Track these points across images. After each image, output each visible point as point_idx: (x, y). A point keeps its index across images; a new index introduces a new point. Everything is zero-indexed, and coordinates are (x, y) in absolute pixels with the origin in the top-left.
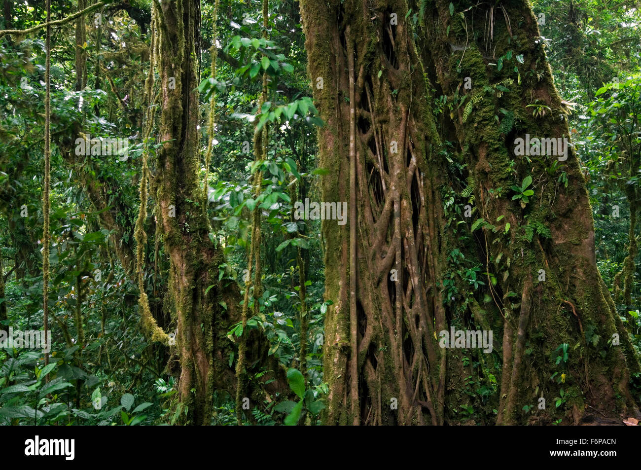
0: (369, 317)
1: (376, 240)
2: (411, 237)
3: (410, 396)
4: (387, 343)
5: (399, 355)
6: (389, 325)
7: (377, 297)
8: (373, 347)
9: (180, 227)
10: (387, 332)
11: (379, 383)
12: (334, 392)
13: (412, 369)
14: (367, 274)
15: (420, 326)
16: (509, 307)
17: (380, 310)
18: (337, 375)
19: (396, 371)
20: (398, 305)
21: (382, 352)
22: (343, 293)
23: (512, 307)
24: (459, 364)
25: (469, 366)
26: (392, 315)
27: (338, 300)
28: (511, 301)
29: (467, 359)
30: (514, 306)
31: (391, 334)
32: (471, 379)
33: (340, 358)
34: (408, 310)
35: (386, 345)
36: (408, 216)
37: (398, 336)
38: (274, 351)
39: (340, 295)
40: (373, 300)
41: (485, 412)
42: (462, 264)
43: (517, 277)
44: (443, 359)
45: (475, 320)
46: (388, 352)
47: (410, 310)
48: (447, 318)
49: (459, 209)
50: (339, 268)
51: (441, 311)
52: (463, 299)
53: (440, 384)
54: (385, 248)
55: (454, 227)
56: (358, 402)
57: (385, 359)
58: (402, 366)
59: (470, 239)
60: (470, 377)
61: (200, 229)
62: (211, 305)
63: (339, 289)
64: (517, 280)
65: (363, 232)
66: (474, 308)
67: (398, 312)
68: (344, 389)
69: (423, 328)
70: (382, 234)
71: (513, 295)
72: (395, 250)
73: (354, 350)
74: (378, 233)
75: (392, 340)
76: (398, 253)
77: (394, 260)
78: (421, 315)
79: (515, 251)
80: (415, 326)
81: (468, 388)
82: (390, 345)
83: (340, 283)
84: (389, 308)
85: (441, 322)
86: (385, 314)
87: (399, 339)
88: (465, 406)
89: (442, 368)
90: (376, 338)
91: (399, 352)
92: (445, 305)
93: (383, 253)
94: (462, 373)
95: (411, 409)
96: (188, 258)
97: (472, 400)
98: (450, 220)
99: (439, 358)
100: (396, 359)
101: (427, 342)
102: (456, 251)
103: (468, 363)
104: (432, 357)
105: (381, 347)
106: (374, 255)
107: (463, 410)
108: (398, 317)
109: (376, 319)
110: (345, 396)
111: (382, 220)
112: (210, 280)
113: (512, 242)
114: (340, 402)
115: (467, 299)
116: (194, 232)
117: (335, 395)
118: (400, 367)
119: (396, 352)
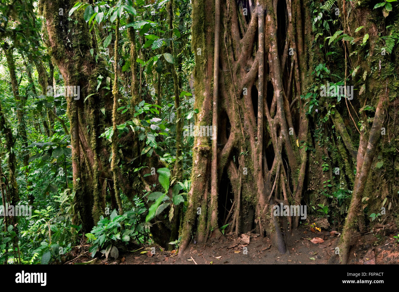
0: (232, 125)
1: (241, 54)
2: (274, 52)
3: (266, 195)
4: (247, 148)
5: (258, 159)
6: (250, 132)
7: (240, 108)
8: (235, 151)
9: (64, 43)
10: (248, 138)
11: (240, 183)
12: (195, 188)
13: (271, 171)
14: (232, 86)
15: (281, 134)
16: (365, 121)
17: (242, 119)
18: (197, 174)
19: (255, 173)
20: (259, 115)
21: (243, 156)
22: (206, 103)
23: (368, 120)
24: (320, 169)
25: (328, 171)
26: (254, 124)
27: (202, 109)
28: (367, 115)
29: (327, 165)
30: (369, 120)
31: (252, 141)
32: (330, 183)
33: (200, 160)
34: (270, 120)
35: (247, 150)
36: (272, 31)
37: (259, 143)
38: (146, 151)
39: (204, 105)
40: (236, 110)
41: (340, 212)
42: (327, 79)
43: (373, 90)
44: (303, 164)
45: (337, 130)
46: (248, 156)
47: (272, 120)
48: (309, 129)
49: (328, 25)
50: (205, 80)
51: (304, 122)
52: (325, 112)
53: (298, 186)
54: (249, 62)
55: (322, 42)
56: (216, 198)
57: (245, 161)
58: (261, 168)
59: (338, 54)
60: (329, 181)
61: (81, 45)
62: (92, 111)
63: (203, 99)
64: (373, 94)
65: (229, 47)
66: (336, 120)
67: (259, 121)
68: (204, 186)
69: (283, 136)
70: (247, 49)
71: (370, 108)
72: (258, 64)
73: (215, 154)
74: (243, 48)
75: (253, 146)
76: (261, 67)
77: (257, 74)
78: (281, 125)
79: (373, 64)
80: (276, 134)
81: (326, 190)
82: (250, 150)
83: (205, 94)
84: (252, 118)
85: (304, 131)
86: (246, 122)
87: (259, 146)
88: (322, 206)
89: (301, 172)
90: (238, 144)
91: (258, 157)
92: (309, 116)
93: (249, 67)
94: (321, 177)
95: (266, 206)
96: (71, 69)
97: (330, 201)
98: (317, 36)
99: (300, 164)
100: (256, 162)
101: (287, 148)
102: (321, 66)
103: (327, 169)
104: (291, 162)
105: (242, 152)
106: (239, 69)
107: (320, 208)
108: (259, 126)
109: (238, 127)
110: (206, 192)
111: (248, 36)
112: (90, 89)
113: (370, 55)
114: (200, 197)
115: (329, 112)
116: (76, 47)
117: (195, 191)
118: (259, 170)
119: (255, 156)
